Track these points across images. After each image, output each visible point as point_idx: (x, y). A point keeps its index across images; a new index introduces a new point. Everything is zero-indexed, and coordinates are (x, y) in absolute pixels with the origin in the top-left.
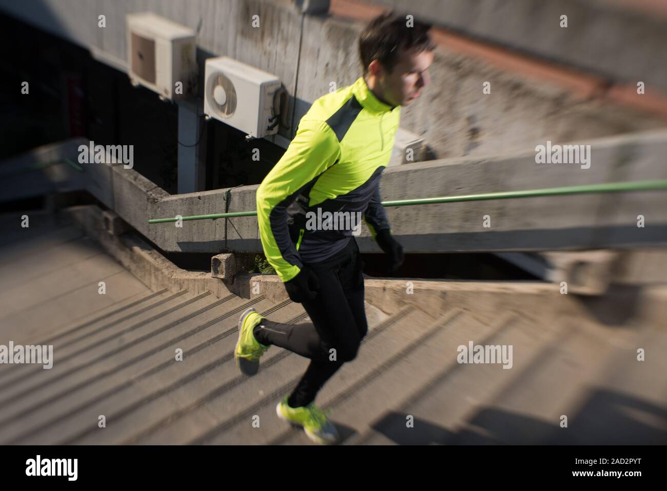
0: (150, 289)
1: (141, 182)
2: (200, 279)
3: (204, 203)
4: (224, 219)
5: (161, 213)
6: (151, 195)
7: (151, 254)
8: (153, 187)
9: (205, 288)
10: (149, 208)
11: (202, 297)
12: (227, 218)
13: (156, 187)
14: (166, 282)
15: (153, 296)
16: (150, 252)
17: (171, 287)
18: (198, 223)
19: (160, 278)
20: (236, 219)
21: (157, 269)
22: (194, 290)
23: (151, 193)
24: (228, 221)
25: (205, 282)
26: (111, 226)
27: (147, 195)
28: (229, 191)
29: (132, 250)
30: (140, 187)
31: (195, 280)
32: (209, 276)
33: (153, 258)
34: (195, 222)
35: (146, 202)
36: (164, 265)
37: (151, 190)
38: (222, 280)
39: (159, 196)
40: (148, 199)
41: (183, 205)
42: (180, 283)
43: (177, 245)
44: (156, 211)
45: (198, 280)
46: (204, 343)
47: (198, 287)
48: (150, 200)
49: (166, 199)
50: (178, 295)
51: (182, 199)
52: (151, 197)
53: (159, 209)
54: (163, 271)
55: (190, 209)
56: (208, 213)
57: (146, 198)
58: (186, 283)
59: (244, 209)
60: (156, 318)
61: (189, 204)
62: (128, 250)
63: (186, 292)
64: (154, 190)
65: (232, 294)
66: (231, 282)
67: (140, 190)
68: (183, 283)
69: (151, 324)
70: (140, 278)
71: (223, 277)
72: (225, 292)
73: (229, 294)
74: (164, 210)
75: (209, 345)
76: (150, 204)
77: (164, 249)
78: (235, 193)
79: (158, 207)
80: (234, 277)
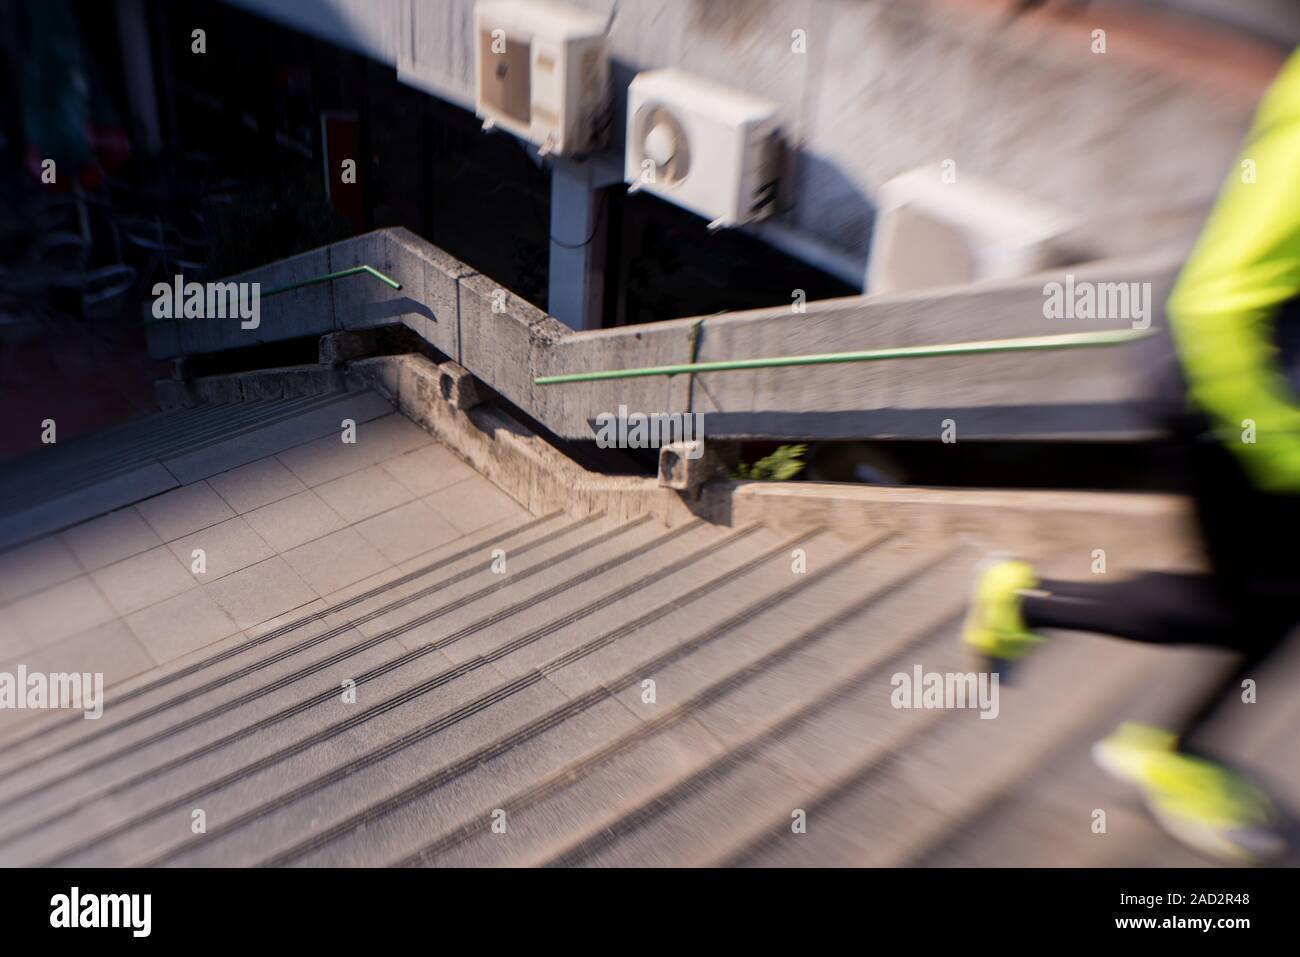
0: (528, 510)
1: (517, 309)
2: (633, 491)
3: (648, 345)
4: (687, 377)
5: (557, 366)
6: (539, 331)
7: (531, 443)
8: (542, 317)
9: (642, 507)
10: (534, 355)
11: (636, 524)
12: (693, 374)
13: (545, 318)
14: (562, 497)
15: (537, 522)
16: (529, 440)
17: (571, 507)
18: (634, 384)
19: (549, 488)
20: (712, 376)
21: (543, 472)
22: (619, 512)
23: (539, 328)
24: (696, 382)
25: (643, 496)
26: (455, 391)
27: (529, 330)
28: (700, 323)
29: (492, 436)
30: (515, 316)
31: (621, 493)
32: (652, 484)
33: (535, 450)
34: (627, 382)
35: (529, 345)
36: (558, 465)
37: (537, 323)
38: (680, 492)
39: (553, 333)
40: (532, 340)
41: (604, 351)
42: (590, 499)
43: (588, 426)
44: (546, 362)
45: (628, 493)
46: (667, 605)
47: (627, 505)
48: (536, 342)
49: (568, 339)
50: (589, 520)
51: (603, 340)
52: (540, 335)
53: (555, 358)
54: (557, 475)
55: (618, 356)
56: (656, 364)
57: (527, 337)
58: (602, 497)
59: (729, 357)
60: (556, 560)
61: (617, 348)
62: (486, 436)
63: (601, 514)
64: (544, 323)
65: (696, 518)
66: (695, 497)
67: (516, 322)
68: (597, 497)
69: (546, 572)
70: (507, 491)
71: (681, 485)
72: (683, 515)
73: (690, 518)
74: (564, 361)
75: (675, 609)
76: (535, 348)
77: (561, 434)
78: (712, 327)
79: (553, 355)
80: (701, 486)
